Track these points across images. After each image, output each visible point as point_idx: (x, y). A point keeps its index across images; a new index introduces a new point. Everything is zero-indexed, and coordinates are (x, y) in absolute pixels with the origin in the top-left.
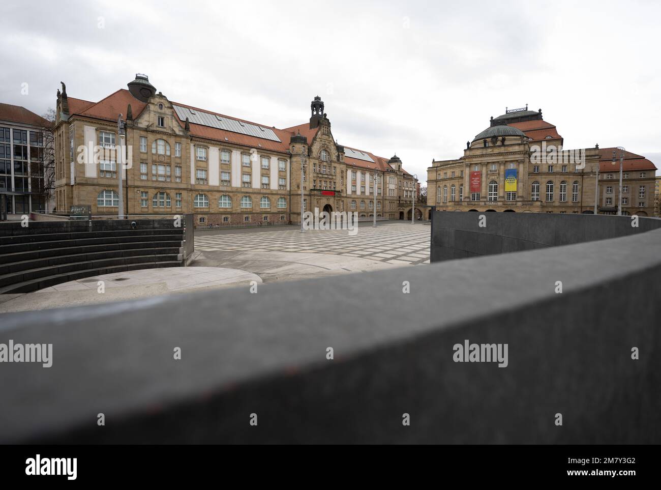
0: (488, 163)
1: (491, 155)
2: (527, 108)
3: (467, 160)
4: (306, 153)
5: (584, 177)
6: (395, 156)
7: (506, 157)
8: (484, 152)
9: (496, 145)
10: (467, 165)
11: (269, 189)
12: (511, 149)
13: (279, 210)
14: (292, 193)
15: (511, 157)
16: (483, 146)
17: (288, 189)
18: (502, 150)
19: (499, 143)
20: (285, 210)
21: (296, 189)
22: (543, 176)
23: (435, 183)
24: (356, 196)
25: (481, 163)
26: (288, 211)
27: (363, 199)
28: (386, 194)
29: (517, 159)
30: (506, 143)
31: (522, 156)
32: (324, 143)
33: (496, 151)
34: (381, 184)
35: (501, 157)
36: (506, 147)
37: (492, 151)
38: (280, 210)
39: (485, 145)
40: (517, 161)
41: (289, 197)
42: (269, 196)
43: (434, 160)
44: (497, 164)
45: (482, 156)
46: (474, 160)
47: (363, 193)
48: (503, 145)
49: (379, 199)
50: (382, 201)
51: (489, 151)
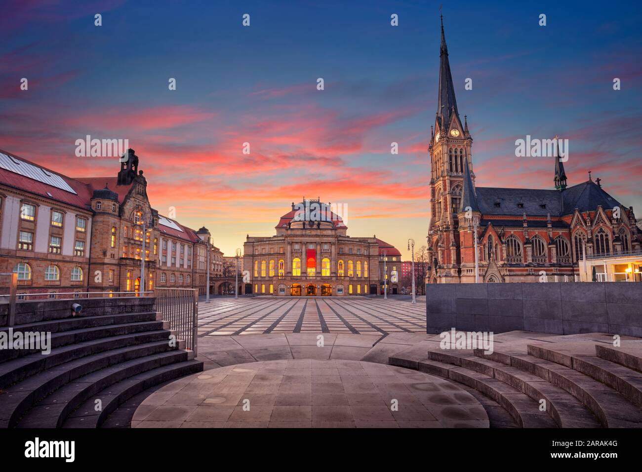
0: (307, 242)
1: (310, 236)
2: (319, 200)
3: (289, 239)
4: (117, 214)
5: (371, 258)
6: (204, 227)
7: (321, 239)
8: (304, 233)
9: (313, 228)
10: (289, 243)
11: (60, 254)
12: (325, 233)
13: (72, 283)
14: (92, 261)
15: (325, 239)
16: (303, 228)
17: (88, 255)
18: (318, 232)
19: (315, 227)
20: (82, 283)
21: (102, 256)
22: (346, 257)
23: (252, 258)
24: (166, 268)
25: (301, 242)
26: (86, 284)
27: (174, 271)
28: (196, 267)
29: (330, 241)
30: (321, 227)
31: (334, 239)
32: (138, 204)
33: (314, 233)
34: (191, 255)
35: (318, 239)
36: (321, 231)
37: (310, 233)
38: (75, 284)
39: (304, 227)
40: (330, 243)
41: (87, 267)
42: (60, 264)
43: (248, 235)
44: (314, 244)
45: (302, 236)
46: (295, 238)
47: (174, 264)
48: (319, 228)
49: (189, 272)
50: (191, 274)
51: (308, 232)
